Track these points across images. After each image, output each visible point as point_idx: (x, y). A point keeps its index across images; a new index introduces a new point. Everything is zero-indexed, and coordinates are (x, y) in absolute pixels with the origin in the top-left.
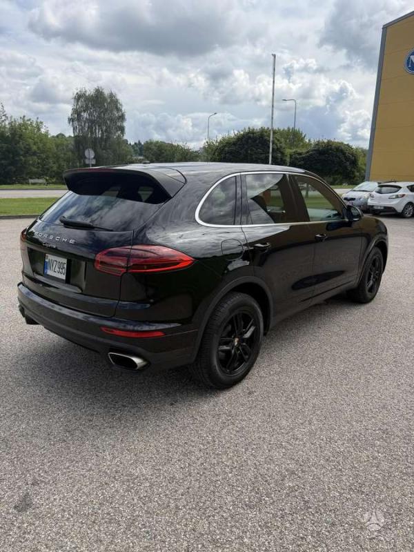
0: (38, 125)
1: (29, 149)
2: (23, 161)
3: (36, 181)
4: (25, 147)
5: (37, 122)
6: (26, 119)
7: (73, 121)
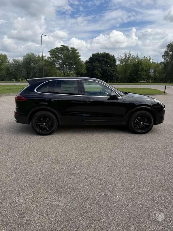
0: (149, 59)
1: (143, 69)
2: (140, 74)
3: (142, 81)
4: (141, 68)
5: (149, 58)
6: (145, 57)
7: (164, 56)
